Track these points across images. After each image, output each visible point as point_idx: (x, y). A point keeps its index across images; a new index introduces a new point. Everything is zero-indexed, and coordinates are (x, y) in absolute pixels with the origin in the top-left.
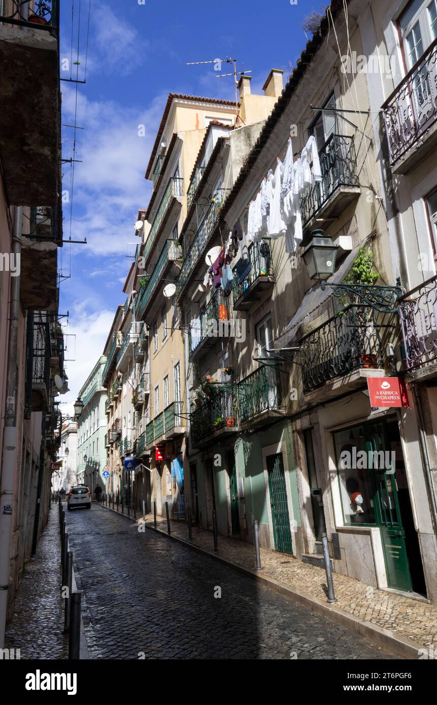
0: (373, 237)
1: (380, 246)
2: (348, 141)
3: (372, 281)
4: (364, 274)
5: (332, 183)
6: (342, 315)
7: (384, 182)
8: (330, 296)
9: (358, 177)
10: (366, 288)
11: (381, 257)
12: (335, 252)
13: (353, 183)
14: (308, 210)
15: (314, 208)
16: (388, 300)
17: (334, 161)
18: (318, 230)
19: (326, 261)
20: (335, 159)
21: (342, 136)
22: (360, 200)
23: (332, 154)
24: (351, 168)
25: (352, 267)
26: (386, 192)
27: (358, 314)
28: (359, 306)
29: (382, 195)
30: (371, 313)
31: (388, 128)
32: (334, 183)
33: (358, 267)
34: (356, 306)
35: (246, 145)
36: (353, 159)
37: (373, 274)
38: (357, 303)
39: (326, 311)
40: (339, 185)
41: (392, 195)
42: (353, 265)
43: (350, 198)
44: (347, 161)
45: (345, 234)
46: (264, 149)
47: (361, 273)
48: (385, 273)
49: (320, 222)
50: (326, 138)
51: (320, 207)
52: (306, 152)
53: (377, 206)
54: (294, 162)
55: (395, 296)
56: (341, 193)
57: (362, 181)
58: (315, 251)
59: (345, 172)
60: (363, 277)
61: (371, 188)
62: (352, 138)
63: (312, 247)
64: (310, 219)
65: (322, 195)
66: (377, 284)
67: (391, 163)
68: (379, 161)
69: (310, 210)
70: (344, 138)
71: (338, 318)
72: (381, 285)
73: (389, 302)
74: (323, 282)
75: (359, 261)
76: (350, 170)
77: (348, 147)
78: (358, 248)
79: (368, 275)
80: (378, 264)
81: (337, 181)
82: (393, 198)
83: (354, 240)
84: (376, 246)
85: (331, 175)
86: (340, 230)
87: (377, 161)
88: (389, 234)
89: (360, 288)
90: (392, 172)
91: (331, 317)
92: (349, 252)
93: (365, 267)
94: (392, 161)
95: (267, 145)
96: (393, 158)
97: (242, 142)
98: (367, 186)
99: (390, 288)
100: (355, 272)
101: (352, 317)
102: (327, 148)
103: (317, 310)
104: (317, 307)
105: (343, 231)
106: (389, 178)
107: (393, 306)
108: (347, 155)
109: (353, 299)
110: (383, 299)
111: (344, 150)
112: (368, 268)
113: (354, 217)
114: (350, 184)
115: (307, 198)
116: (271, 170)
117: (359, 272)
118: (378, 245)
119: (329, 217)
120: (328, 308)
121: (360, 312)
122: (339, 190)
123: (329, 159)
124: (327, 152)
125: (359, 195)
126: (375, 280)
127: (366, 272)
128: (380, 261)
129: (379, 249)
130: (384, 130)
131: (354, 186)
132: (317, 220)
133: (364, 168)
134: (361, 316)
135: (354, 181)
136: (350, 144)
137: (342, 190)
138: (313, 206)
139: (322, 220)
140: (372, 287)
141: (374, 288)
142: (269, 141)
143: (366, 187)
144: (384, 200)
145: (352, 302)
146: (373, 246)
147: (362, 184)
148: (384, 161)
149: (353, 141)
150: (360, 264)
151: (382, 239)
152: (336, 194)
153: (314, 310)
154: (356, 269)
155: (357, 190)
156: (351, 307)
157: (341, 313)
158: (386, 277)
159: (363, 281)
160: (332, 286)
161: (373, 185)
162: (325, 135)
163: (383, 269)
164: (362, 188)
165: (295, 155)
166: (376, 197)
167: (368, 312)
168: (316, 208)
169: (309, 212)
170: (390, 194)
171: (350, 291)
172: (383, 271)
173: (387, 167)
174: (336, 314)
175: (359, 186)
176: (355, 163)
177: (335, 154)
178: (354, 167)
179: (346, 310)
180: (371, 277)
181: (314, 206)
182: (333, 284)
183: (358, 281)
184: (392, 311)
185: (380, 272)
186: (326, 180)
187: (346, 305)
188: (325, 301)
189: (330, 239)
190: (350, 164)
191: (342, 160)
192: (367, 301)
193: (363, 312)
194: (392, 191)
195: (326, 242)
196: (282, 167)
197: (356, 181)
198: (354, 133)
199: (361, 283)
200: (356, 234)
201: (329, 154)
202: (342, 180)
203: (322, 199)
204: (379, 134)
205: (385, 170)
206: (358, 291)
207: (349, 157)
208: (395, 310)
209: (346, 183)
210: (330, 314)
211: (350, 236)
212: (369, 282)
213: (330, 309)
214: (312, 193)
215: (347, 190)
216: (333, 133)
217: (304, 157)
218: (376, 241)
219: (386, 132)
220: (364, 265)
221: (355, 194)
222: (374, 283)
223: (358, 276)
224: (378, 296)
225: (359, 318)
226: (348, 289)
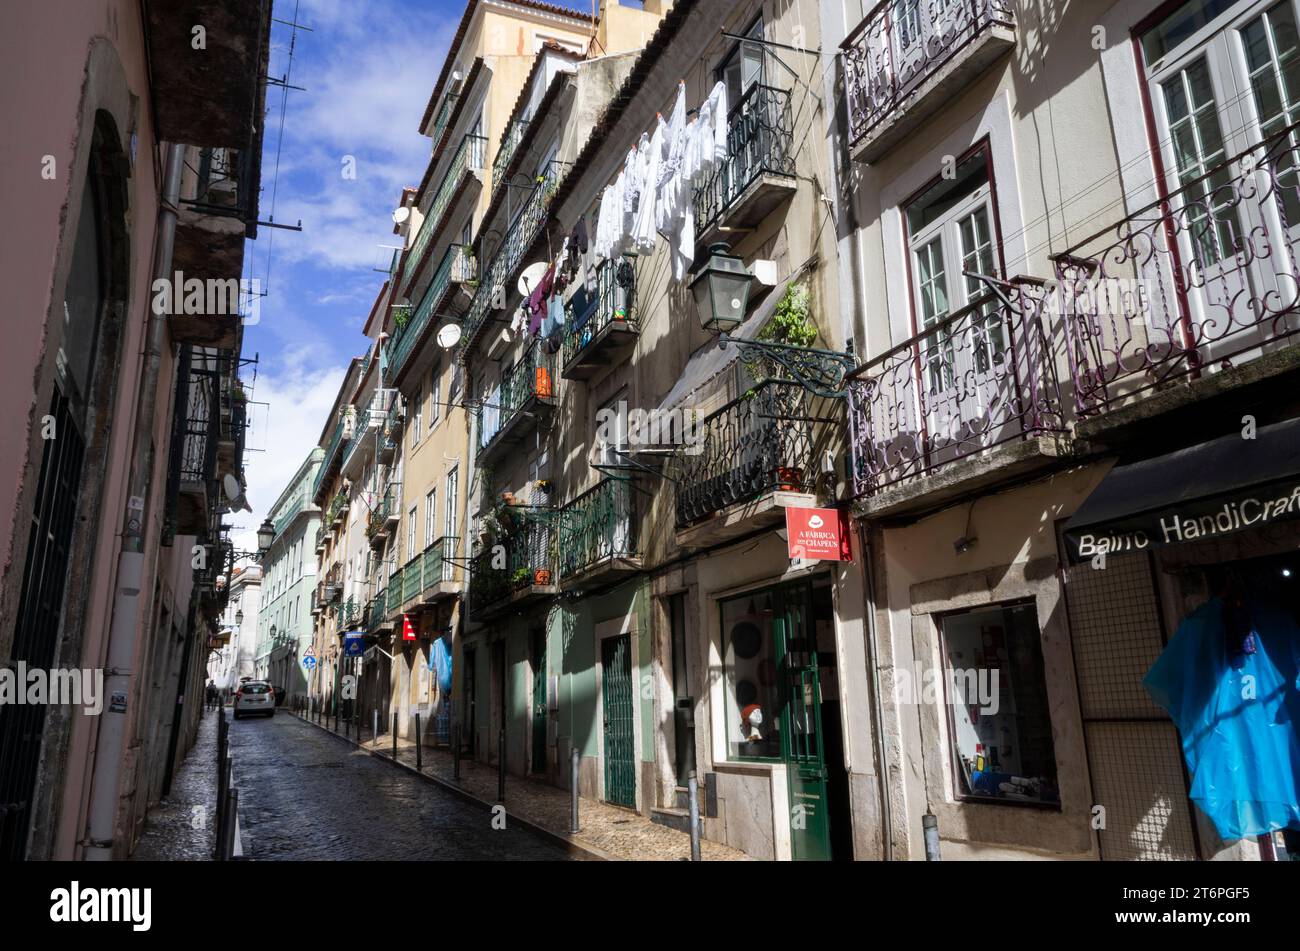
0: (813, 266)
1: (823, 283)
2: (782, 97)
3: (805, 341)
4: (794, 328)
5: (750, 166)
6: (751, 396)
7: (837, 174)
8: (734, 362)
9: (794, 162)
10: (794, 351)
11: (824, 300)
12: (748, 284)
13: (786, 170)
14: (706, 211)
15: (715, 207)
16: (831, 375)
17: (756, 130)
18: (720, 243)
19: (731, 299)
20: (758, 126)
21: (771, 89)
22: (795, 200)
23: (753, 117)
24: (783, 145)
25: (774, 314)
26: (839, 190)
27: (779, 397)
28: (781, 383)
29: (832, 195)
30: (800, 397)
31: (850, 82)
32: (753, 166)
33: (784, 316)
34: (776, 382)
35: (605, 89)
36: (788, 129)
37: (808, 329)
38: (777, 378)
39: (725, 388)
40: (762, 171)
41: (848, 196)
42: (776, 311)
43: (779, 195)
44: (778, 132)
45: (766, 257)
46: (636, 98)
47: (789, 326)
48: (829, 329)
49: (724, 232)
50: (744, 90)
51: (725, 207)
52: (708, 109)
53: (823, 212)
54: (687, 124)
55: (843, 370)
56: (764, 185)
57: (800, 169)
58: (714, 280)
59: (772, 151)
60: (792, 333)
61: (815, 181)
62: (788, 93)
63: (709, 272)
64: (707, 226)
65: (731, 186)
66: (813, 347)
67: (850, 142)
68: (831, 138)
69: (708, 210)
70: (775, 92)
71: (745, 402)
72: (821, 350)
73: (832, 380)
74: (723, 335)
75: (787, 305)
76: (781, 148)
77: (780, 108)
78: (786, 283)
79: (800, 330)
80: (817, 313)
81: (758, 165)
82: (850, 202)
83: (780, 269)
84: (816, 282)
85: (749, 153)
86: (758, 249)
87: (827, 137)
88: (839, 264)
89: (786, 351)
90: (852, 157)
91: (732, 399)
92: (770, 289)
93: (795, 317)
94: (851, 139)
95: (642, 91)
96: (854, 133)
97: (598, 83)
98: (808, 176)
99: (834, 356)
100: (779, 324)
101: (768, 402)
102: (745, 107)
103: (709, 385)
104: (710, 380)
105: (763, 252)
106: (846, 167)
107: (837, 386)
108: (778, 121)
109: (772, 371)
110: (823, 374)
111: (774, 112)
112: (801, 318)
113: (783, 230)
114: (780, 171)
115: (705, 190)
116: (646, 134)
117: (784, 325)
118: (820, 280)
119: (741, 225)
120: (727, 382)
121: (782, 394)
122: (762, 179)
123: (748, 125)
124: (745, 113)
125: (793, 191)
126: (811, 340)
127: (796, 326)
128: (822, 309)
129: (821, 288)
130: (842, 85)
131: (786, 176)
132: (720, 228)
133: (806, 145)
134: (784, 401)
135: (786, 167)
136: (784, 104)
137: (766, 181)
138: (714, 204)
139: (728, 229)
140: (806, 351)
141: (809, 353)
142: (646, 85)
143: (805, 179)
144: (835, 205)
145: (770, 375)
146: (812, 280)
147: (799, 174)
148: (838, 138)
149: (789, 100)
150: (788, 310)
151: (828, 272)
152: (756, 185)
153: (704, 384)
154: (780, 318)
155: (790, 184)
156: (767, 383)
157: (751, 392)
158: (829, 336)
159: (791, 341)
160: (739, 344)
161: (818, 177)
162: (743, 83)
163: (826, 322)
164: (800, 181)
165: (689, 113)
166: (823, 197)
167: (796, 396)
168: (720, 208)
169: (707, 214)
170: (845, 196)
171: (768, 354)
172: (825, 326)
173: (844, 148)
174: (741, 393)
175: (794, 177)
176: (791, 136)
177: (757, 119)
178: (788, 144)
179: (759, 388)
180: (804, 335)
181: (717, 204)
182: (739, 340)
183: (782, 340)
184: (836, 395)
185: (820, 327)
186: (739, 161)
187: (759, 380)
188: (723, 369)
189: (740, 261)
190: (783, 137)
191: (769, 128)
192: (796, 374)
193: (787, 394)
194: (849, 190)
195: (733, 265)
196: (667, 130)
197: (791, 168)
198: (792, 85)
199: (787, 344)
200: (784, 258)
201: (747, 117)
202: (767, 162)
203: (730, 193)
204: (834, 91)
205: (839, 154)
206: (781, 356)
207: (781, 126)
208: (841, 393)
209: (774, 168)
210: (732, 395)
211: (774, 263)
212: (801, 343)
213: (731, 383)
214: (714, 181)
215: (774, 181)
216: (756, 82)
217: (705, 116)
218: (817, 272)
219: (845, 89)
220: (794, 313)
221: (787, 188)
222: (809, 346)
223: (782, 331)
224: (815, 368)
225: (780, 405)
226: (765, 350)
